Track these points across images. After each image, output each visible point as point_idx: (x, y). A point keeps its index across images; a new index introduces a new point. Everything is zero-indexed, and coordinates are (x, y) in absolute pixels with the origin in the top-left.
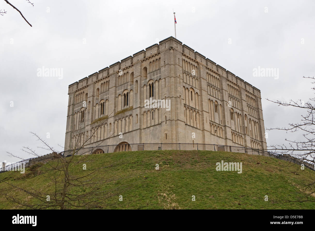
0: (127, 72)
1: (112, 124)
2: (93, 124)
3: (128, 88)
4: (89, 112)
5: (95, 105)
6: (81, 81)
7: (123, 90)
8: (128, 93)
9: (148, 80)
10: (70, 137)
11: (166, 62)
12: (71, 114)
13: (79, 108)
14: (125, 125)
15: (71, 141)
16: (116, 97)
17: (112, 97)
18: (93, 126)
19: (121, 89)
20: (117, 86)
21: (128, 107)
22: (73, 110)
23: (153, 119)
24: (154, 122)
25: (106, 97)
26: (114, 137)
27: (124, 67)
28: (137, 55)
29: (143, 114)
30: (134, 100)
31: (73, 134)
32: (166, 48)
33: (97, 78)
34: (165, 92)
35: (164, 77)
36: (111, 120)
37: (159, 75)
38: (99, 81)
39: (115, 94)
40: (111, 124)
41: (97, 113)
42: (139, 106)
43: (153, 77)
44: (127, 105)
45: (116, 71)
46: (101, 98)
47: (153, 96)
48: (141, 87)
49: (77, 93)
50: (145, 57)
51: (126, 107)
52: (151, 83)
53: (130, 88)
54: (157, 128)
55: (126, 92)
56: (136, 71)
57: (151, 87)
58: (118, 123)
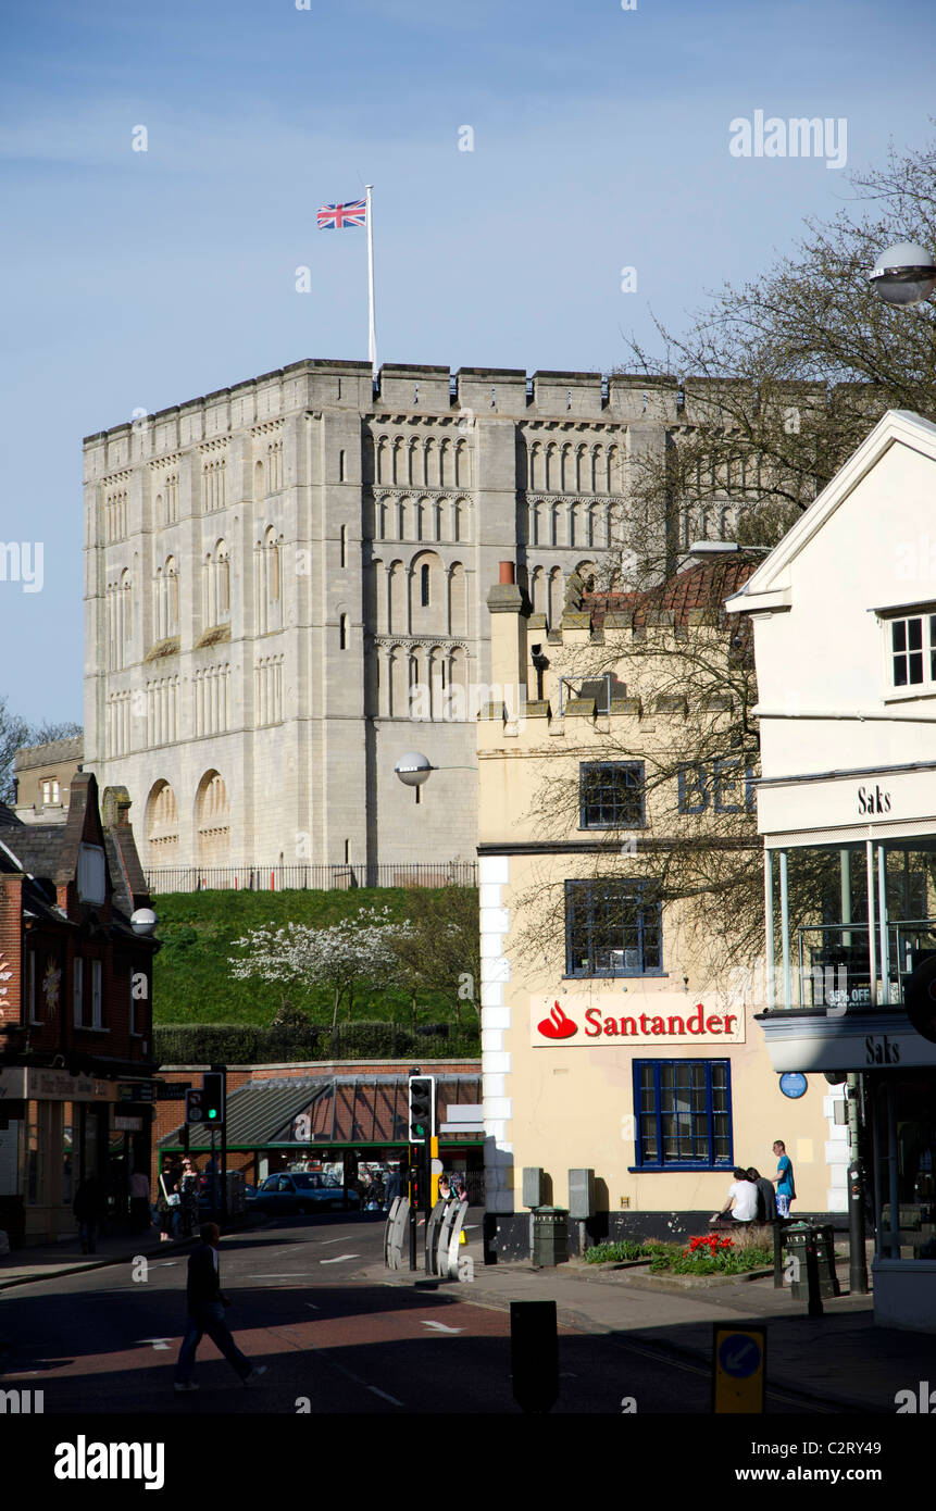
1: (190, 683)
2: (149, 666)
3: (226, 538)
4: (137, 607)
5: (154, 574)
6: (114, 436)
7: (214, 538)
9: (265, 522)
11: (292, 474)
12: (94, 590)
13: (118, 565)
14: (218, 698)
18: (148, 675)
19: (210, 533)
20: (203, 511)
21: (229, 618)
22: (97, 571)
25: (179, 554)
26: (197, 739)
27: (211, 435)
28: (239, 397)
29: (257, 668)
30: (234, 602)
32: (297, 406)
36: (187, 666)
38: (158, 463)
40: (186, 681)
41: (162, 611)
42: (242, 632)
43: (275, 519)
45: (196, 440)
46: (167, 549)
48: (250, 552)
49: (110, 490)
51: (224, 618)
52: (274, 541)
54: (282, 738)
55: (223, 551)
58: (203, 684)
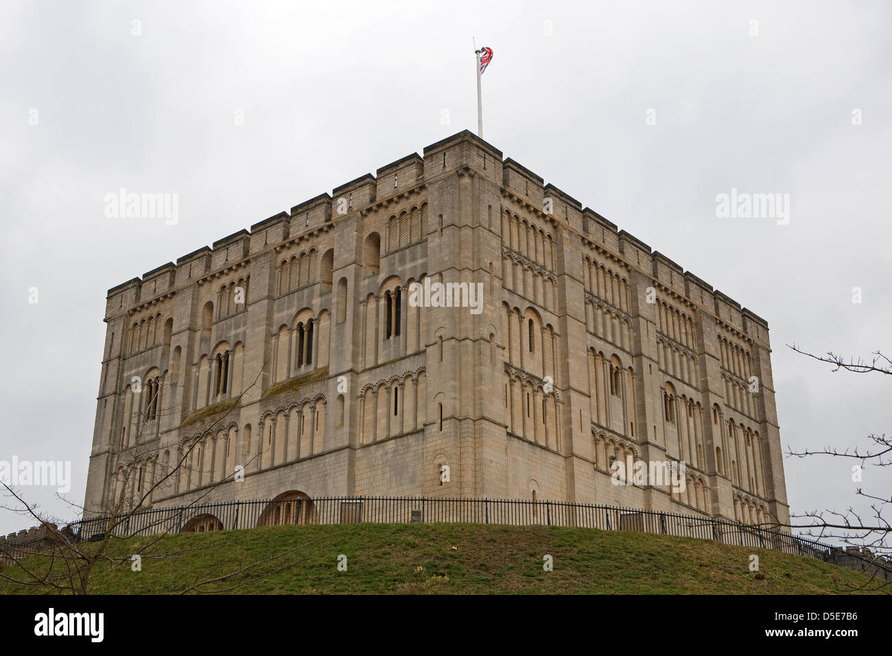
0: (312, 250)
1: (255, 427)
2: (189, 427)
3: (313, 305)
4: (174, 385)
5: (195, 361)
6: (152, 276)
7: (294, 310)
8: (311, 322)
9: (382, 276)
10: (106, 471)
11: (444, 217)
12: (113, 390)
13: (141, 368)
14: (300, 431)
15: (109, 485)
16: (269, 335)
17: (255, 334)
18: (186, 435)
19: (289, 308)
20: (276, 295)
21: (311, 368)
22: (118, 375)
23: (396, 414)
24: (398, 426)
25: (236, 335)
26: (261, 472)
27: (298, 233)
28: (346, 193)
29: (361, 396)
30: (333, 345)
31: (116, 459)
32: (447, 170)
33: (208, 266)
34: (440, 320)
35: (438, 269)
36: (251, 415)
37: (420, 261)
38: (213, 276)
39: (267, 325)
40: (249, 426)
41: (203, 387)
42: (349, 366)
43: (400, 269)
44: (309, 362)
45: (274, 244)
46: (217, 338)
47: (397, 333)
48: (357, 302)
49: (137, 317)
50: (373, 200)
51: (303, 370)
52: (392, 290)
53: (321, 305)
54: (408, 447)
55: (304, 318)
56: (341, 247)
57: (394, 302)
58: (275, 424)
